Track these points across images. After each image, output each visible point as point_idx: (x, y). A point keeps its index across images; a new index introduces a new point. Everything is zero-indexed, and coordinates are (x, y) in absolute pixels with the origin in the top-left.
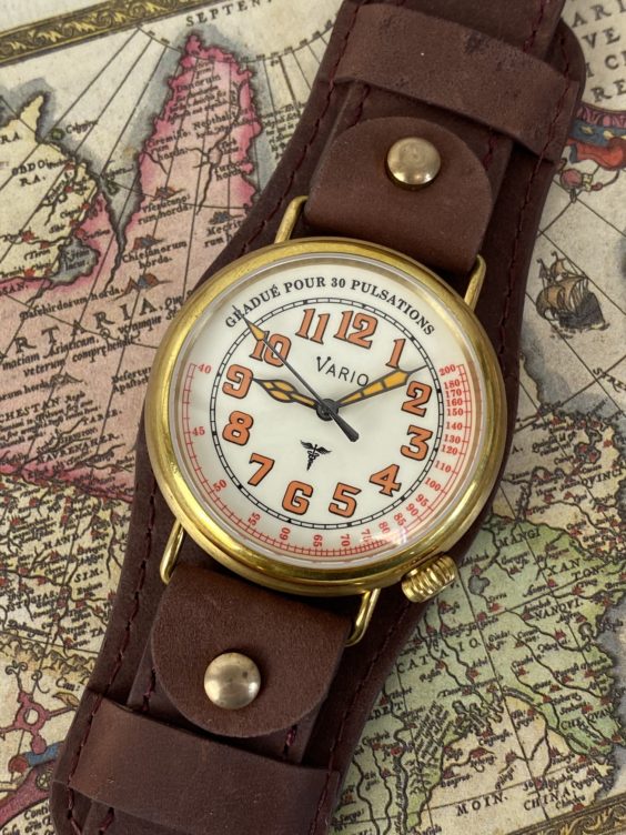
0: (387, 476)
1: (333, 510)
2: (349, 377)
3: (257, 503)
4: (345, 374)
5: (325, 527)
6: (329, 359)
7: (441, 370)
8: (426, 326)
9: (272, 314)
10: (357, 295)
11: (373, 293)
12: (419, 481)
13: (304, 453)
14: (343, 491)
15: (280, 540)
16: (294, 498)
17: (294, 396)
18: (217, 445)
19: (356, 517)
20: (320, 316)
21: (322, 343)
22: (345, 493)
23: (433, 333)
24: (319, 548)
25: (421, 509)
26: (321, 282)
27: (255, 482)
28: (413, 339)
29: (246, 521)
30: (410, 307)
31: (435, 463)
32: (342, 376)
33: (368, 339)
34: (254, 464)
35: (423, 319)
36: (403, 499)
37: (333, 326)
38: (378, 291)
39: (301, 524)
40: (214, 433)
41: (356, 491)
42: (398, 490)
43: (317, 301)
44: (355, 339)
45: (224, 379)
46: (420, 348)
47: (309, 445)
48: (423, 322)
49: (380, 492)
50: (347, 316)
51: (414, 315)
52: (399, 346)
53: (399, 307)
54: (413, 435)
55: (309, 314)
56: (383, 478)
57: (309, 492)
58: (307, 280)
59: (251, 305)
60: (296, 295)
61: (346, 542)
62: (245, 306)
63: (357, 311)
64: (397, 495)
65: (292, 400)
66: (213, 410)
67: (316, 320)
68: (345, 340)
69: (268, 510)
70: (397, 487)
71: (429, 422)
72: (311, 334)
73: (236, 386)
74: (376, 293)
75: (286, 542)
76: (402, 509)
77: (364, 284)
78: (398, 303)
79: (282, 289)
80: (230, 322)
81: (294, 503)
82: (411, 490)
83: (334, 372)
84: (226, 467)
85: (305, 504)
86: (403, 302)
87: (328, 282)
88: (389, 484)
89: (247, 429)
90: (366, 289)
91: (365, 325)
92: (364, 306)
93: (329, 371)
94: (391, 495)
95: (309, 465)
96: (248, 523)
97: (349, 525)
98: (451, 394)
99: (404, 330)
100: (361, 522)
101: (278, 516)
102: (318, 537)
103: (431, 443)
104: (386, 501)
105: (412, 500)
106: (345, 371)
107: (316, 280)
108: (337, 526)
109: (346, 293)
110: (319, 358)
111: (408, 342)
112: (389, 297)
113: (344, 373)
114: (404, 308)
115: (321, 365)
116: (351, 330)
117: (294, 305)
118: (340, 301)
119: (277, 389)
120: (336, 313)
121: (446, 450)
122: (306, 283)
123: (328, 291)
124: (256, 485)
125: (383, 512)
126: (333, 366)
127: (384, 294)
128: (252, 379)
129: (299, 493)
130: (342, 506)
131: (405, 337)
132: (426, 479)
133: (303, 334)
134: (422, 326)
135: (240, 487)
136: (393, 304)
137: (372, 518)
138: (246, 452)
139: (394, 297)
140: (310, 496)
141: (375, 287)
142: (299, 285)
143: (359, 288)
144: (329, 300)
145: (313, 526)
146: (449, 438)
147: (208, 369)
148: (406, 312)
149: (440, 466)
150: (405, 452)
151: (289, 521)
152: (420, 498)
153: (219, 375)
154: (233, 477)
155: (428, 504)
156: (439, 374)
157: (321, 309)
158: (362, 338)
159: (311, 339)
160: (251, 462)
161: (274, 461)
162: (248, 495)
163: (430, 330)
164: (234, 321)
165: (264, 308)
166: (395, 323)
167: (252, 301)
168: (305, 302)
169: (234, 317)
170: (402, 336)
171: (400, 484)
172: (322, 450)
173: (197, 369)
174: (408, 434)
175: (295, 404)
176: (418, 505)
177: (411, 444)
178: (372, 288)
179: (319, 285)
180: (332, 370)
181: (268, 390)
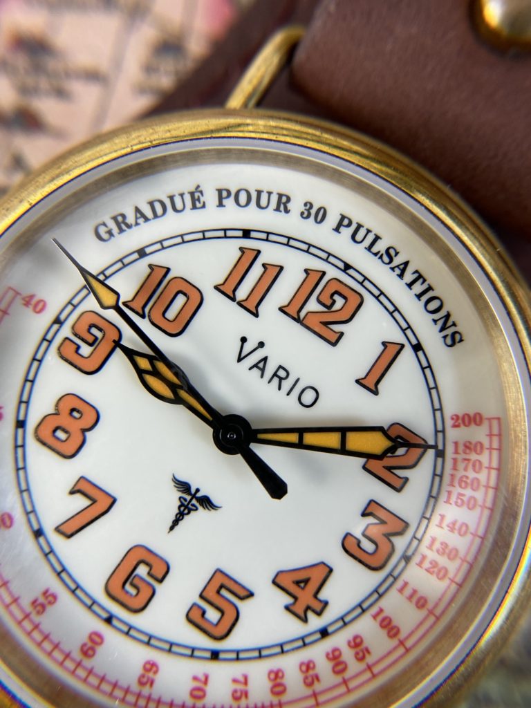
0: (306, 581)
1: (195, 618)
2: (287, 385)
3: (61, 572)
4: (281, 379)
5: (170, 647)
6: (261, 345)
7: (456, 418)
8: (449, 331)
9: (183, 239)
10: (341, 245)
11: (369, 249)
12: (362, 608)
13: (172, 499)
14: (222, 586)
15: (77, 655)
16: (130, 577)
17: (184, 394)
18: (19, 446)
19: (231, 643)
20: (264, 265)
21: (256, 315)
22: (224, 592)
23: (458, 346)
24: (146, 691)
25: (354, 667)
26: (283, 203)
27: (69, 530)
28: (417, 348)
29: (26, 602)
30: (430, 288)
31: (399, 584)
32: (276, 380)
33: (337, 328)
34: (78, 496)
35: (448, 316)
36: (324, 633)
37: (283, 291)
38: (380, 247)
39: (129, 631)
40: (21, 424)
41: (242, 593)
42: (319, 614)
43: (268, 236)
44: (314, 322)
45: (66, 331)
46: (426, 368)
47: (184, 487)
48: (445, 321)
49: (287, 608)
50: (313, 278)
51: (432, 306)
52: (389, 354)
53: (410, 285)
54: (371, 520)
55: (248, 258)
56: (297, 583)
57: (162, 572)
58: (259, 193)
59: (148, 212)
60: (234, 216)
61: (198, 693)
62: (137, 210)
63: (332, 273)
64: (315, 622)
65: (177, 400)
66: (30, 381)
67: (257, 271)
68: (297, 320)
69: (76, 590)
70: (318, 607)
71: (406, 504)
72: (242, 294)
73: (86, 350)
74: (375, 249)
75: (88, 663)
76: (318, 653)
77: (359, 226)
78: (409, 277)
79: (210, 198)
80: (102, 230)
81: (128, 587)
82: (344, 621)
83: (263, 370)
84: (25, 490)
85: (146, 593)
86: (419, 277)
87: (296, 206)
88: (306, 597)
89: (84, 431)
90: (359, 237)
91: (339, 302)
92: (347, 267)
93: (256, 366)
94: (305, 620)
95: (176, 522)
96: (28, 609)
97: (215, 655)
98: (461, 466)
99: (407, 328)
100: (238, 656)
101: (91, 605)
102: (151, 667)
103: (400, 543)
104: (293, 628)
105: (340, 640)
106: (282, 373)
107: (274, 199)
108: (192, 653)
109: (322, 235)
110: (244, 340)
111: (408, 352)
112: (398, 261)
113: (280, 375)
114: (418, 288)
115: (245, 352)
116: (312, 305)
117: (225, 233)
118: (309, 248)
119: (156, 373)
120: (295, 266)
121: (426, 564)
122: (255, 198)
123: (291, 223)
124: (69, 536)
125: (282, 649)
126: (265, 359)
127: (390, 254)
128: (117, 344)
129: (142, 571)
130: (213, 615)
131: (403, 340)
132: (374, 610)
133: (227, 290)
134: (442, 329)
135: (38, 533)
136: (401, 276)
137: (260, 653)
138: (70, 471)
139: (406, 264)
140: (161, 581)
141: (377, 238)
142: (243, 198)
143: (347, 232)
144: (288, 241)
145: (149, 640)
146: (437, 545)
147: (40, 307)
148: (419, 296)
149: (408, 591)
150: (349, 546)
151: (109, 620)
152: (356, 643)
153: (58, 321)
154: (30, 512)
155: (370, 659)
156: (449, 423)
157: (271, 253)
158: (326, 324)
159: (240, 304)
160: (72, 493)
161: (114, 501)
162: (49, 553)
163: (454, 340)
164: (110, 233)
165: (170, 224)
166: (394, 312)
167: (151, 204)
168: (246, 234)
169: (112, 225)
170: (399, 338)
171: (326, 604)
172: (206, 502)
173: (19, 302)
174: (364, 514)
175: (180, 409)
176: (348, 655)
177: (364, 535)
178: (370, 238)
179: (278, 209)
180: (261, 365)
181: (140, 373)
